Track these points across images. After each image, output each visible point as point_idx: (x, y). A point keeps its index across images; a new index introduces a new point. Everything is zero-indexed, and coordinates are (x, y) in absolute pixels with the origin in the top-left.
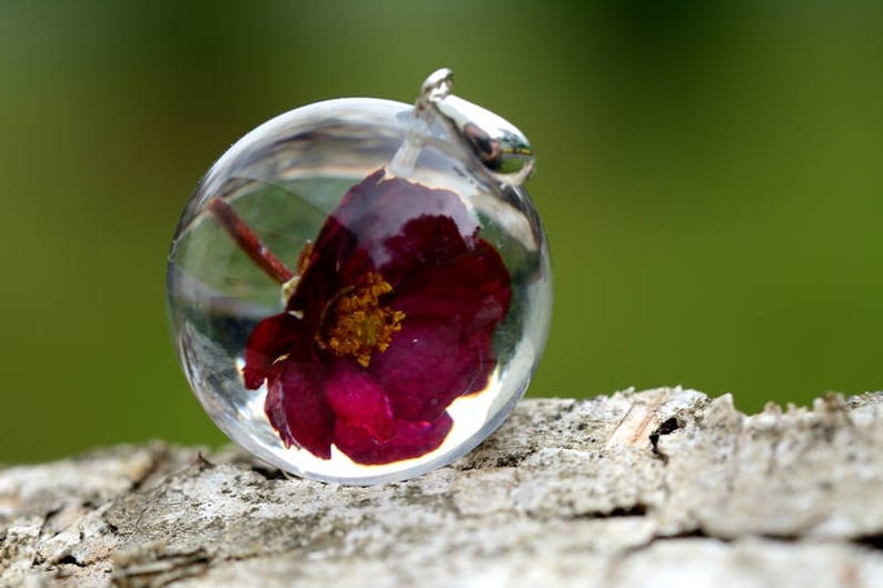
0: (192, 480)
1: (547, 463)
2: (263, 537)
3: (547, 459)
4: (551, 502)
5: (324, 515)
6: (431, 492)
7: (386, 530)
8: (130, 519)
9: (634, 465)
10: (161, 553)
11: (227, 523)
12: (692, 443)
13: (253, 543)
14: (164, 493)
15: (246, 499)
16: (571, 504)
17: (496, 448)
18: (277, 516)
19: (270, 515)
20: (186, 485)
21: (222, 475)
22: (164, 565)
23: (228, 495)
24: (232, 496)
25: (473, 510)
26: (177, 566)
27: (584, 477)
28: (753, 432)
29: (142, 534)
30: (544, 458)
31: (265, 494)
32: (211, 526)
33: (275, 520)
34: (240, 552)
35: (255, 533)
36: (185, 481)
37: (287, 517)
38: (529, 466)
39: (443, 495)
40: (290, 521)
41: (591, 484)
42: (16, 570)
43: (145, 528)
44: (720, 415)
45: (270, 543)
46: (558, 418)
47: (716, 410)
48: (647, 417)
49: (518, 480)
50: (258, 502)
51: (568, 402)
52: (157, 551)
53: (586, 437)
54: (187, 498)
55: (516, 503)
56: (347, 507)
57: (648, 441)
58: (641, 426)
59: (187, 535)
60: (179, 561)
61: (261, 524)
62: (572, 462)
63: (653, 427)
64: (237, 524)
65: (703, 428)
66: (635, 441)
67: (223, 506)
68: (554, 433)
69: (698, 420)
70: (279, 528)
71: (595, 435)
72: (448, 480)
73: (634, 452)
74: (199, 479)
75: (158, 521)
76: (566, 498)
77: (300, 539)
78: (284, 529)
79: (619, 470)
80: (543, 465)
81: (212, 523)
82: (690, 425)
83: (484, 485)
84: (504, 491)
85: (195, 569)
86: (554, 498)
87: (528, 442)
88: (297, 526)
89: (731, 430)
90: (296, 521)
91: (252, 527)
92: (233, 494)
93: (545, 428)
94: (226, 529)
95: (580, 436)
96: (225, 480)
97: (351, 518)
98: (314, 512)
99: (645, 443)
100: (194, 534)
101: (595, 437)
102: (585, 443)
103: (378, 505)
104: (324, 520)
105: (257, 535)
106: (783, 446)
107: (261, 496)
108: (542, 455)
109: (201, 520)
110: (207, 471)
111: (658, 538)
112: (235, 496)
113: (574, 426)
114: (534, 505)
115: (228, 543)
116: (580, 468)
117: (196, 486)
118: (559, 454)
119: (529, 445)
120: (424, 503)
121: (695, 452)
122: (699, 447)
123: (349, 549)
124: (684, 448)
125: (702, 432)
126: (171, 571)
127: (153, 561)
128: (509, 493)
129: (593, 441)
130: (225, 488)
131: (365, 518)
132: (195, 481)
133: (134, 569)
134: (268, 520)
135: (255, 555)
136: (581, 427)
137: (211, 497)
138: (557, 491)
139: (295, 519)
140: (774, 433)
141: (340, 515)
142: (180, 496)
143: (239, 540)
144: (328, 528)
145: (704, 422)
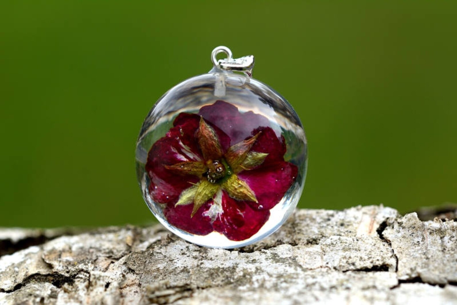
0: (164, 247)
1: (334, 243)
2: (210, 278)
3: (334, 241)
4: (344, 262)
5: (237, 267)
6: (284, 257)
7: (271, 276)
8: (139, 266)
9: (375, 245)
10: (168, 286)
11: (191, 270)
12: (400, 235)
13: (206, 280)
14: (152, 254)
15: (195, 258)
16: (353, 264)
17: (303, 234)
18: (214, 267)
19: (211, 266)
20: (162, 250)
21: (179, 246)
22: (171, 292)
23: (185, 256)
24: (188, 256)
25: (309, 267)
26: (177, 292)
27: (354, 251)
28: (430, 231)
29: (148, 274)
30: (332, 241)
31: (204, 255)
32: (182, 271)
33: (214, 269)
34: (202, 285)
35: (205, 275)
36: (161, 248)
37: (219, 267)
38: (326, 244)
39: (290, 258)
40: (221, 270)
41: (359, 254)
42: (97, 292)
43: (149, 271)
44: (411, 222)
45: (215, 280)
46: (329, 220)
47: (409, 220)
48: (372, 221)
49: (324, 252)
50: (202, 260)
51: (331, 212)
52: (166, 284)
53: (346, 230)
54: (165, 256)
55: (327, 263)
56: (246, 263)
57: (376, 233)
58: (371, 225)
59: (171, 275)
60: (178, 289)
61: (207, 271)
62: (346, 243)
63: (377, 226)
64: (196, 270)
65: (404, 228)
66: (370, 232)
67: (185, 261)
68: (330, 227)
69: (400, 224)
70: (217, 273)
71: (350, 228)
72: (289, 250)
73: (372, 238)
74: (168, 247)
75: (154, 268)
76: (350, 261)
77: (229, 279)
78: (220, 274)
79: (369, 248)
80: (332, 244)
81: (183, 270)
82: (396, 226)
83: (309, 253)
84: (320, 257)
85: (186, 294)
86: (345, 261)
87: (319, 232)
88: (225, 272)
89: (418, 229)
90: (224, 270)
91: (204, 272)
92: (188, 255)
93: (325, 225)
94: (191, 273)
95: (342, 229)
96: (182, 248)
97: (250, 269)
98: (231, 265)
99: (375, 234)
100: (175, 275)
101: (350, 230)
102: (346, 233)
103: (261, 263)
104: (237, 270)
105: (208, 276)
106: (446, 239)
107: (202, 257)
108: (331, 239)
109: (176, 268)
110: (171, 243)
111: (401, 282)
112: (189, 256)
113: (339, 224)
114: (336, 264)
115: (194, 280)
116: (351, 246)
117: (168, 250)
118: (339, 239)
119: (320, 233)
120: (283, 262)
121: (402, 239)
122: (404, 237)
123: (256, 285)
124: (396, 237)
125: (404, 230)
126: (174, 294)
127: (165, 290)
128: (322, 258)
129: (350, 232)
130: (182, 252)
131: (257, 269)
132: (166, 248)
133: (158, 293)
134: (210, 269)
135: (210, 287)
136: (342, 225)
137: (177, 256)
138: (345, 258)
139: (223, 268)
140: (441, 232)
141: (245, 267)
142: (161, 256)
143: (199, 279)
144: (241, 274)
145: (404, 225)
